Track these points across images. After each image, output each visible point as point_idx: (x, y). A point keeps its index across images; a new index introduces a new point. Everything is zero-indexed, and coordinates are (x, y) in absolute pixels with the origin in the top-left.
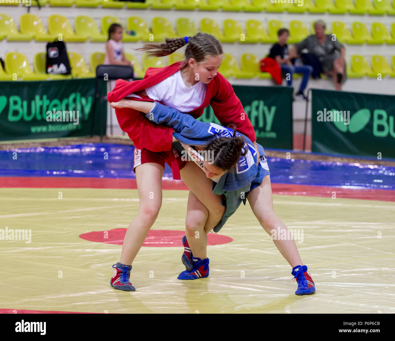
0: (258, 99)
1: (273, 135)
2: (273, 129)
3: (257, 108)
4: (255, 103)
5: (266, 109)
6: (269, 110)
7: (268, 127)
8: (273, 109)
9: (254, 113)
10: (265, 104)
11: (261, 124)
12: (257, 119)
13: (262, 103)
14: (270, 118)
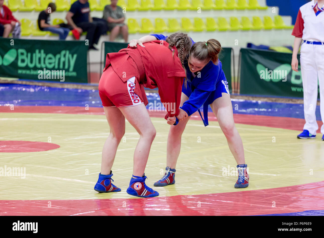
0: (65, 49)
1: (74, 74)
2: (74, 70)
3: (65, 56)
4: (63, 52)
5: (70, 56)
6: (73, 56)
7: (71, 69)
8: (75, 56)
9: (62, 59)
10: (70, 53)
11: (66, 67)
12: (64, 63)
13: (68, 52)
14: (72, 63)
